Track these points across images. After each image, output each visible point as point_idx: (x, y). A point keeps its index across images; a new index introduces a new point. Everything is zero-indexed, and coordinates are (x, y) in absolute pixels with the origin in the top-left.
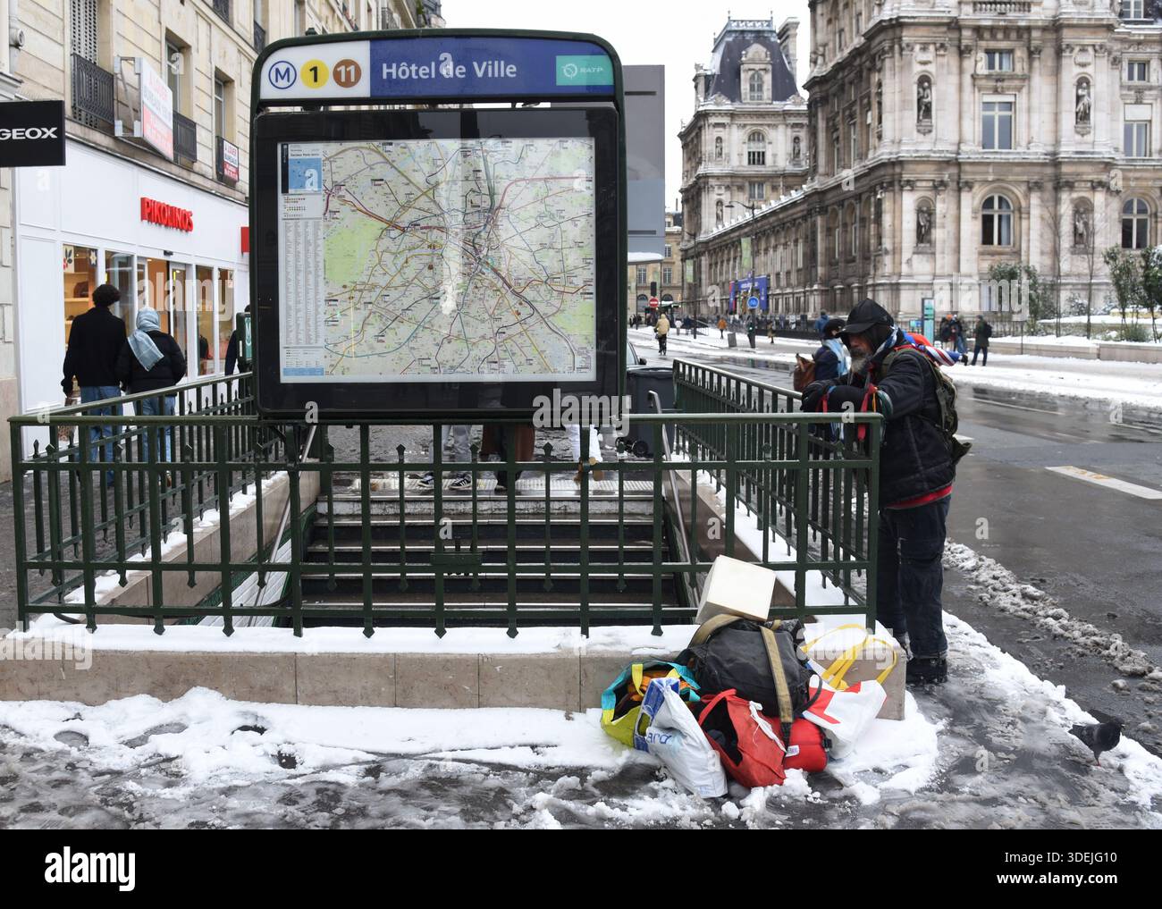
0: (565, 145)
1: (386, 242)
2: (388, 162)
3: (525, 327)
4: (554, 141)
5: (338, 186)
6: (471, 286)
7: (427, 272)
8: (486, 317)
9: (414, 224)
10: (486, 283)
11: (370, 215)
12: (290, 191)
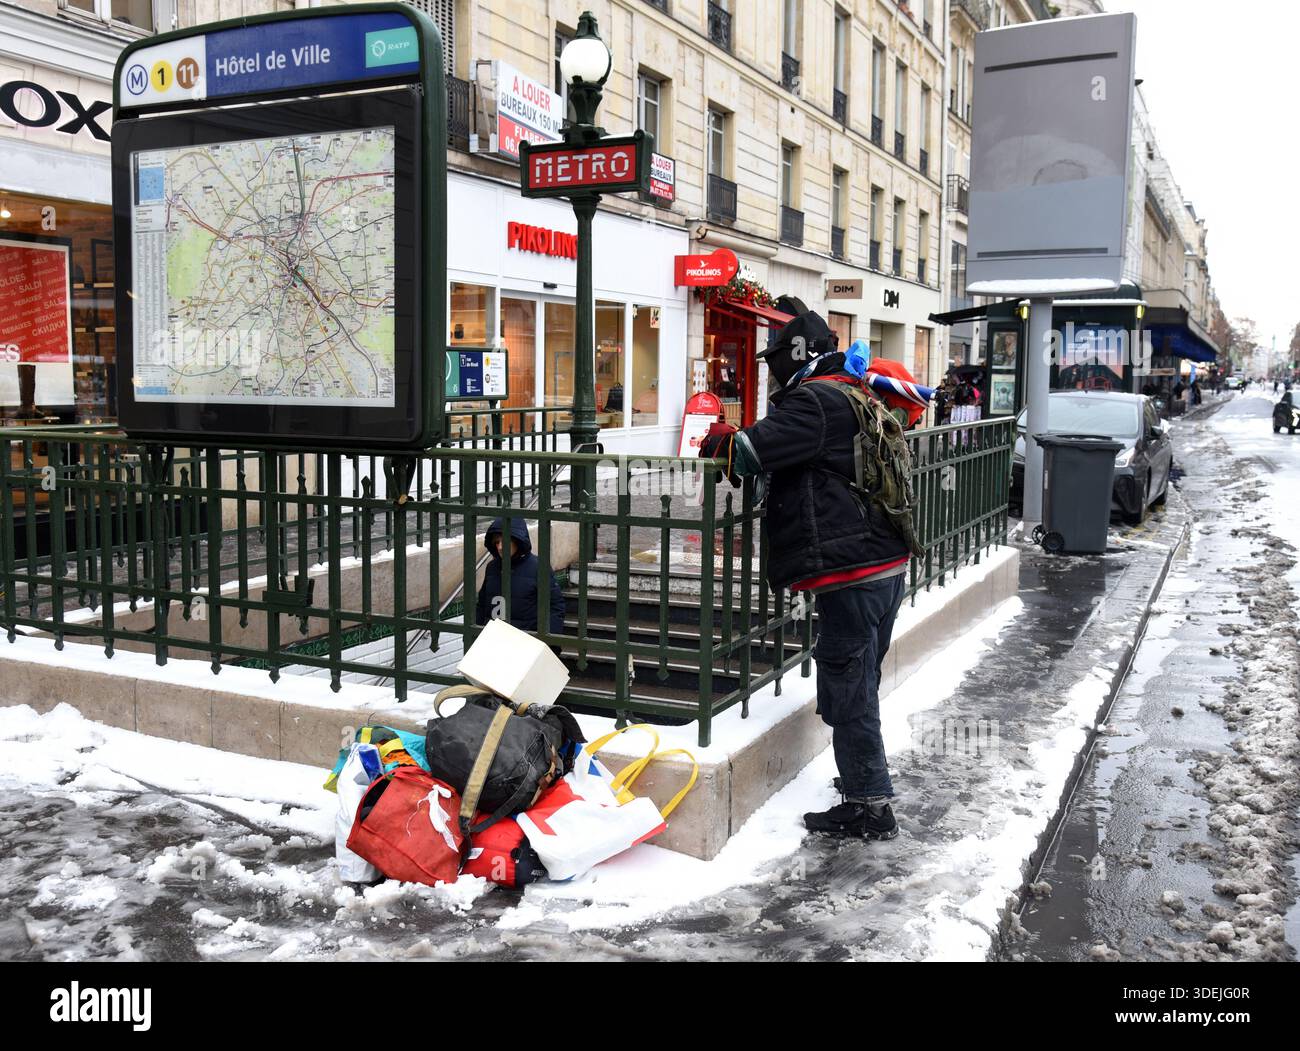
0: (369, 136)
1: (215, 255)
2: (216, 168)
3: (333, 345)
4: (358, 133)
5: (177, 195)
6: (285, 300)
7: (249, 286)
8: (298, 333)
9: (238, 234)
10: (298, 297)
11: (204, 226)
12: (141, 202)
